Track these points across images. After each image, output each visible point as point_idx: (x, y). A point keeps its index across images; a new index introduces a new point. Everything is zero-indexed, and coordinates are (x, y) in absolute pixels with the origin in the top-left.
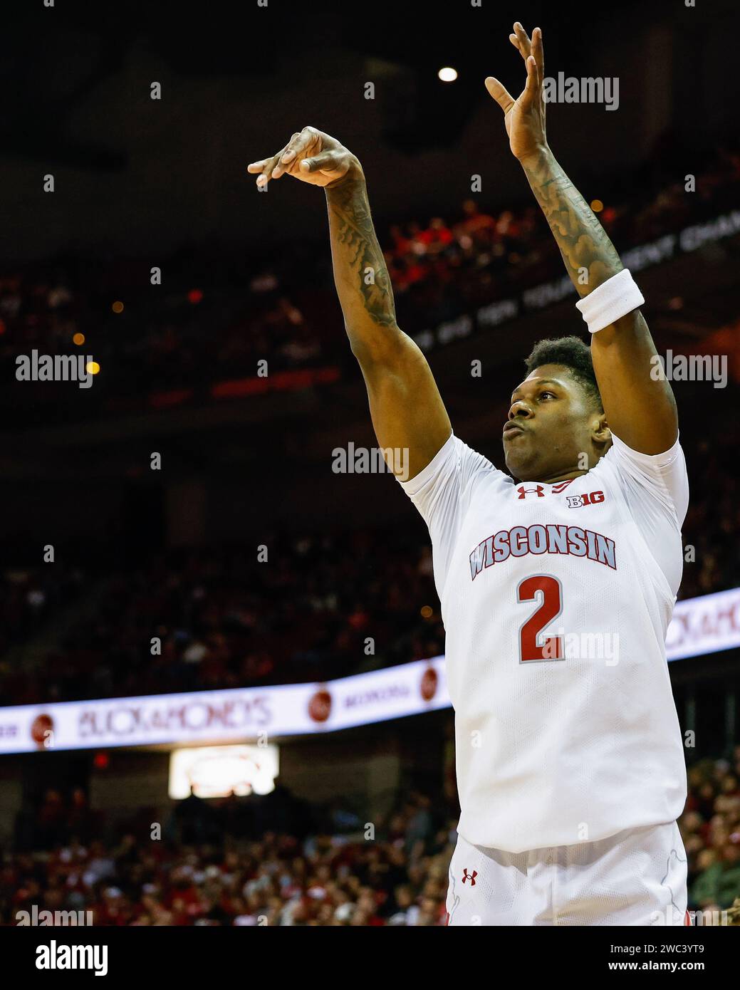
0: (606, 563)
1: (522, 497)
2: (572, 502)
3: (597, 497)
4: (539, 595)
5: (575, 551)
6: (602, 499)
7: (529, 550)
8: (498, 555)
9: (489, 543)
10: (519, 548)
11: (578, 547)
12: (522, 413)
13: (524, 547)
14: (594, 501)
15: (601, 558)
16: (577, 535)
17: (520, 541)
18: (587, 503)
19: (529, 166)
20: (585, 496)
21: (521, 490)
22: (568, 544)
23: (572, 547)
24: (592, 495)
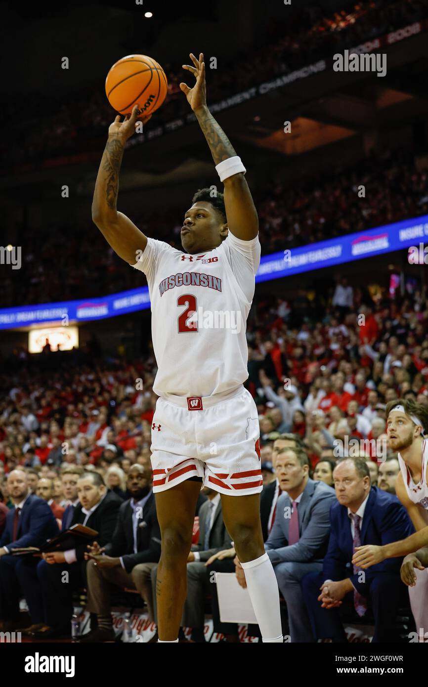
0: (217, 289)
1: (183, 260)
2: (204, 261)
3: (215, 260)
4: (187, 303)
5: (204, 285)
6: (217, 260)
7: (183, 283)
8: (170, 286)
9: (167, 281)
10: (179, 283)
11: (204, 283)
12: (189, 223)
13: (181, 282)
14: (213, 261)
15: (215, 287)
16: (204, 277)
17: (179, 279)
18: (210, 262)
19: (198, 113)
20: (210, 259)
21: (183, 257)
22: (200, 281)
23: (202, 283)
24: (213, 259)
